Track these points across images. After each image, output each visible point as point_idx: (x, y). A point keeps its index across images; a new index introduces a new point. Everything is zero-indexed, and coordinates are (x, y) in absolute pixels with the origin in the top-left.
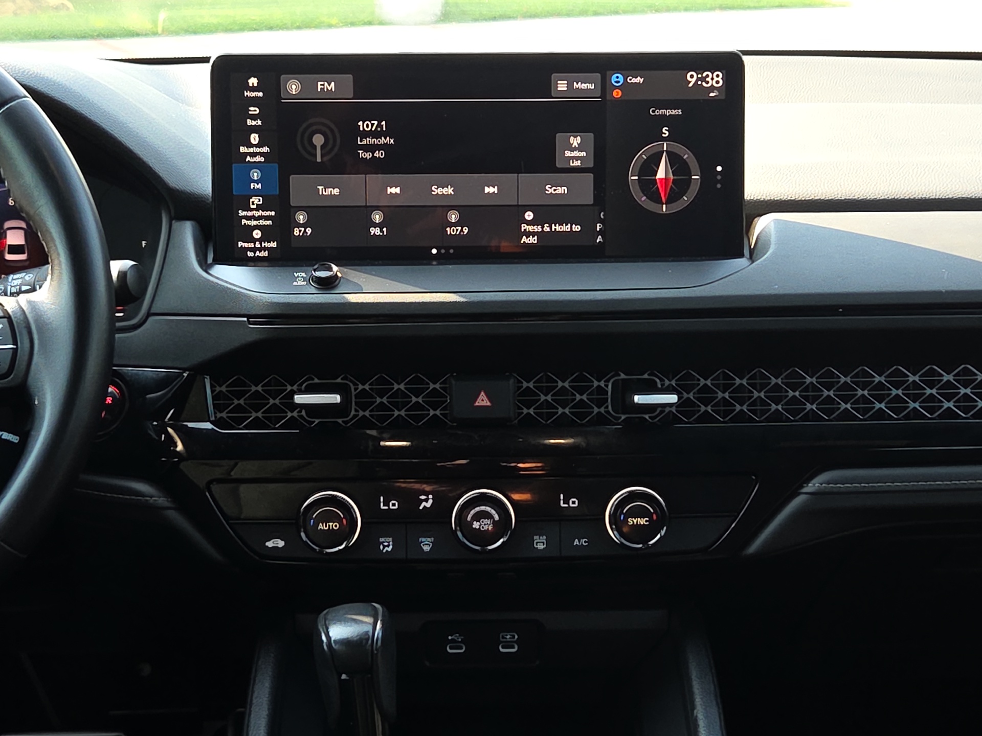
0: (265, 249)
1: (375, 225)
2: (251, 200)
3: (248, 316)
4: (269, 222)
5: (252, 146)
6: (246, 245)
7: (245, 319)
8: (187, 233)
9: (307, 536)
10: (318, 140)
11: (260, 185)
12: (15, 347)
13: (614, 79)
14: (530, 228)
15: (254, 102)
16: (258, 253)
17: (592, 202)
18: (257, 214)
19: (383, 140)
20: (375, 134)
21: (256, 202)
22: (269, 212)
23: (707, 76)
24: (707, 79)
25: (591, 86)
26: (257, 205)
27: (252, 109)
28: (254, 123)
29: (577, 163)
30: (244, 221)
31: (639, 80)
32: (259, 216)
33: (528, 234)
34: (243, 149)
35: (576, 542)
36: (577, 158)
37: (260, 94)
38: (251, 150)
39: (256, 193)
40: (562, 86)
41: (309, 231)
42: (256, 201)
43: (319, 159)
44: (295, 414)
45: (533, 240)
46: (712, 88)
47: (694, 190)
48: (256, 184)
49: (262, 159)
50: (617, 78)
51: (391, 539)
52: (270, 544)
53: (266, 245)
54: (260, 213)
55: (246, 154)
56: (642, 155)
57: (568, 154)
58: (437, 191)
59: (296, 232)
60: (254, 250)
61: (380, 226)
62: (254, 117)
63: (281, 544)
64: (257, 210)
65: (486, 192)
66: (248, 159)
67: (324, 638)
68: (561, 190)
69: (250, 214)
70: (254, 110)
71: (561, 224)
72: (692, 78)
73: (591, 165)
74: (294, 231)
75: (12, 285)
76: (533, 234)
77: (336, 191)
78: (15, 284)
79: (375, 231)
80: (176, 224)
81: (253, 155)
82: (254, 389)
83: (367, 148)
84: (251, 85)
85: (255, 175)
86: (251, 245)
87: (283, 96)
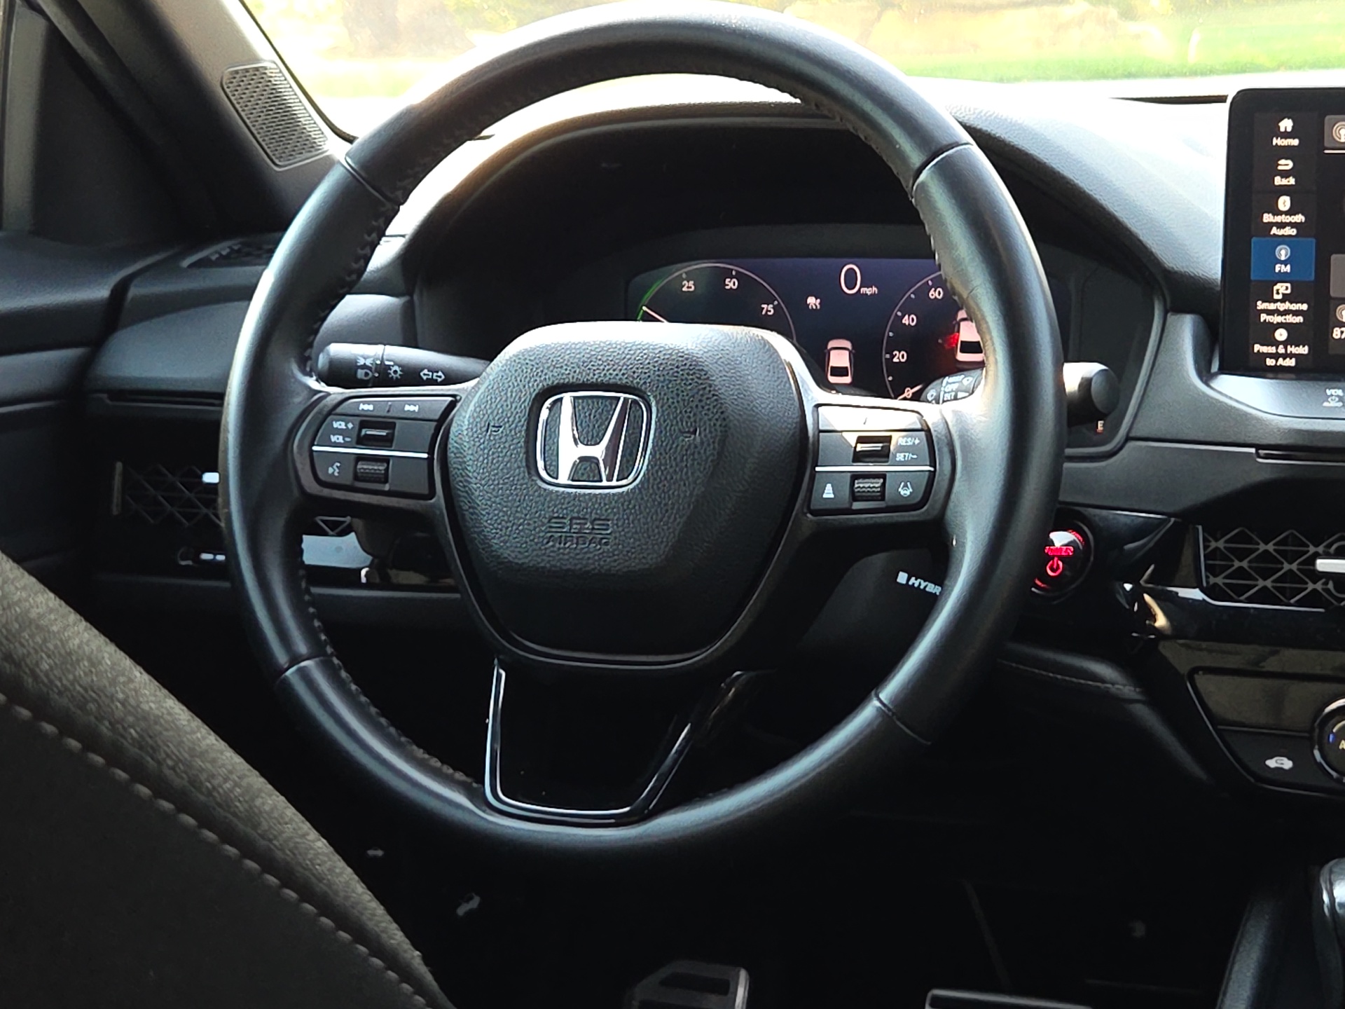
0: (1291, 356)
2: (1275, 288)
3: (1258, 447)
4: (1299, 319)
5: (1280, 213)
6: (1265, 349)
7: (1253, 450)
8: (1185, 330)
9: (1323, 756)
11: (1289, 267)
12: (932, 469)
16: (1281, 362)
18: (1282, 307)
21: (1282, 290)
22: (1299, 305)
26: (1284, 294)
27: (1282, 162)
28: (1285, 182)
30: (1263, 317)
32: (1285, 310)
34: (1267, 218)
37: (1295, 142)
38: (1278, 219)
39: (1283, 278)
42: (1282, 288)
44: (1319, 586)
48: (1283, 266)
49: (1293, 232)
52: (1272, 763)
53: (1294, 350)
54: (1287, 306)
55: (1271, 225)
59: (1337, 333)
60: (1276, 356)
62: (1285, 174)
63: (1287, 764)
64: (1283, 301)
66: (1274, 231)
67: (1326, 898)
69: (1272, 306)
74: (1332, 332)
75: (947, 390)
78: (950, 390)
80: (1171, 318)
81: (1281, 225)
82: (1262, 547)
84: (1282, 129)
85: (1283, 253)
86: (1272, 350)
87: (1326, 144)
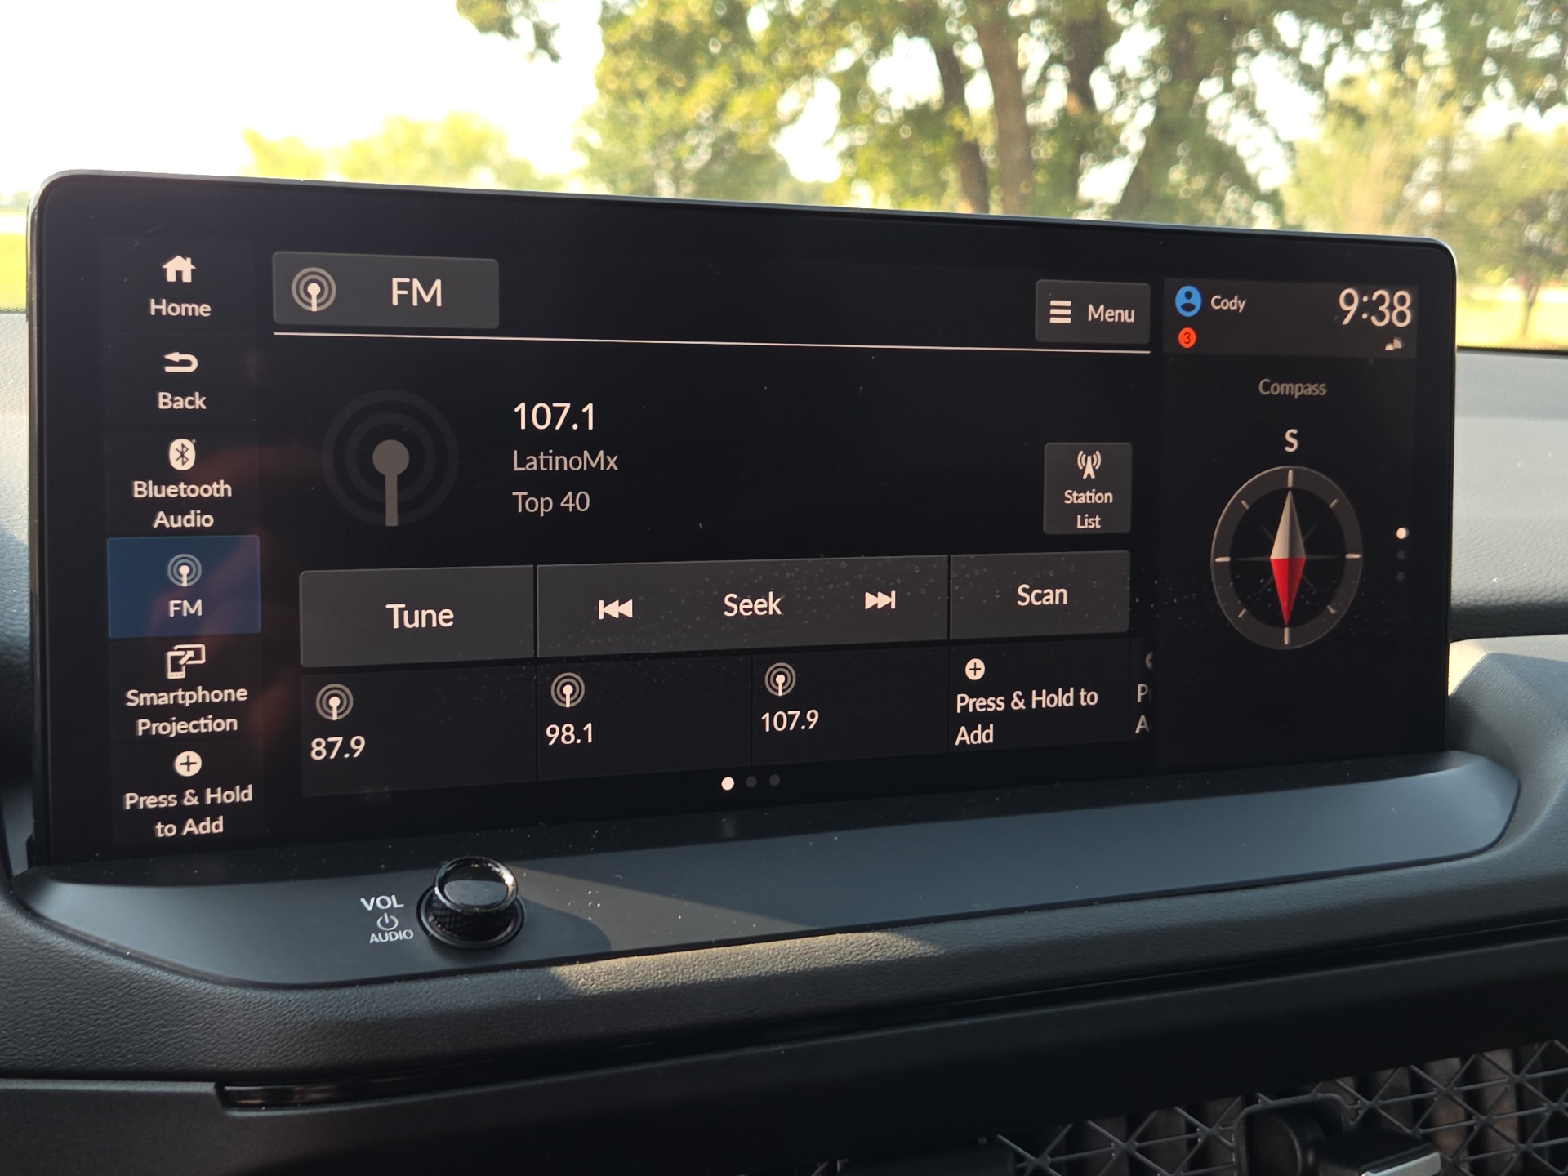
0: (214, 810)
1: (561, 716)
2: (170, 655)
3: (221, 1078)
4: (230, 724)
5: (175, 477)
6: (150, 801)
7: (208, 1088)
10: (391, 458)
11: (199, 603)
13: (1180, 299)
14: (977, 704)
15: (183, 334)
16: (190, 826)
17: (1124, 627)
18: (186, 698)
19: (587, 461)
20: (565, 441)
21: (186, 658)
22: (229, 691)
23: (1381, 299)
24: (1382, 308)
25: (1127, 316)
26: (189, 667)
27: (175, 356)
28: (181, 403)
29: (1094, 523)
30: (142, 726)
31: (1236, 304)
32: (195, 705)
33: (972, 720)
34: (142, 489)
36: (1091, 509)
37: (204, 310)
38: (170, 491)
39: (185, 631)
40: (1060, 312)
41: (359, 744)
43: (392, 519)
45: (984, 736)
46: (1391, 332)
47: (1350, 587)
48: (186, 604)
49: (206, 521)
50: (1187, 298)
53: (221, 796)
54: (200, 695)
55: (153, 505)
56: (1239, 500)
57: (1072, 497)
58: (738, 607)
59: (318, 749)
60: (177, 816)
61: (576, 716)
62: (181, 385)
64: (188, 684)
65: (868, 605)
66: (161, 519)
68: (1054, 597)
69: (165, 699)
70: (183, 362)
71: (1052, 690)
72: (1349, 302)
73: (1124, 526)
74: (309, 748)
76: (984, 719)
77: (444, 618)
79: (562, 734)
81: (177, 506)
83: (539, 484)
84: (171, 278)
85: (184, 572)
86: (169, 801)
87: (276, 317)
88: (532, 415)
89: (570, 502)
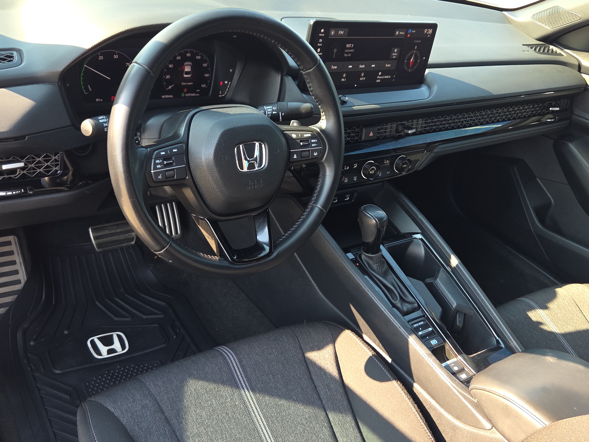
1: (343, 78)
10: (335, 50)
14: (379, 77)
15: (321, 38)
17: (395, 69)
19: (351, 50)
20: (350, 48)
24: (429, 31)
25: (403, 33)
31: (415, 31)
33: (378, 79)
35: (387, 173)
36: (394, 56)
40: (397, 33)
43: (334, 57)
45: (379, 81)
46: (429, 34)
47: (418, 64)
50: (410, 31)
51: (347, 178)
56: (409, 54)
57: (393, 54)
58: (361, 66)
65: (372, 66)
68: (389, 65)
70: (321, 40)
71: (386, 76)
72: (426, 31)
73: (397, 57)
77: (336, 67)
79: (343, 80)
83: (347, 53)
88: (348, 46)
89: (349, 55)
